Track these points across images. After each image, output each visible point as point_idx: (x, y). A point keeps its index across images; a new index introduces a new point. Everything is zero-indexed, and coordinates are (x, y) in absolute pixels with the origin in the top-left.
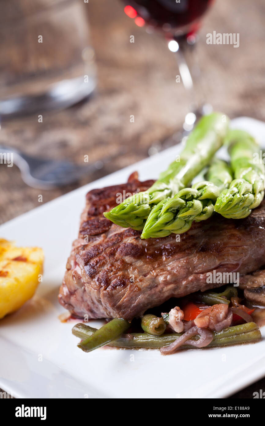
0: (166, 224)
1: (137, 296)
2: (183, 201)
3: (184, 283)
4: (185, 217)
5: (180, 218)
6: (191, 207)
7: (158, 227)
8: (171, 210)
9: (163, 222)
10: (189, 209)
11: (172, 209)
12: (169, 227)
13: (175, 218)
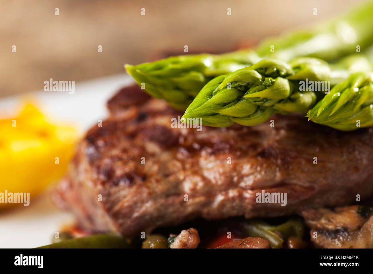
0: (224, 105)
1: (143, 202)
2: (259, 76)
3: (220, 198)
4: (256, 100)
5: (247, 99)
6: (269, 86)
7: (210, 107)
8: (236, 84)
9: (218, 102)
10: (266, 88)
11: (238, 84)
12: (227, 111)
13: (239, 99)
